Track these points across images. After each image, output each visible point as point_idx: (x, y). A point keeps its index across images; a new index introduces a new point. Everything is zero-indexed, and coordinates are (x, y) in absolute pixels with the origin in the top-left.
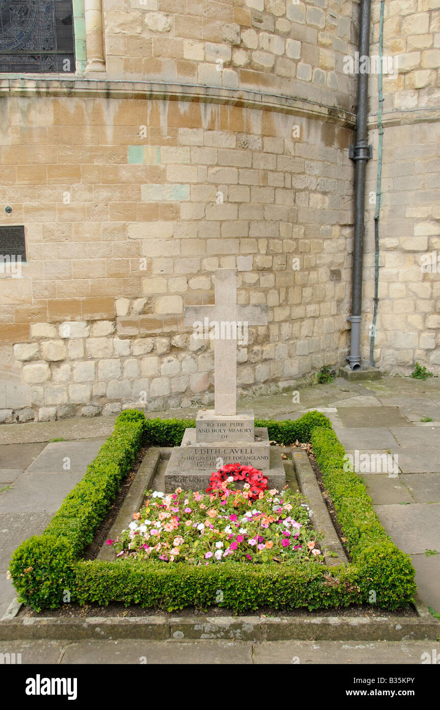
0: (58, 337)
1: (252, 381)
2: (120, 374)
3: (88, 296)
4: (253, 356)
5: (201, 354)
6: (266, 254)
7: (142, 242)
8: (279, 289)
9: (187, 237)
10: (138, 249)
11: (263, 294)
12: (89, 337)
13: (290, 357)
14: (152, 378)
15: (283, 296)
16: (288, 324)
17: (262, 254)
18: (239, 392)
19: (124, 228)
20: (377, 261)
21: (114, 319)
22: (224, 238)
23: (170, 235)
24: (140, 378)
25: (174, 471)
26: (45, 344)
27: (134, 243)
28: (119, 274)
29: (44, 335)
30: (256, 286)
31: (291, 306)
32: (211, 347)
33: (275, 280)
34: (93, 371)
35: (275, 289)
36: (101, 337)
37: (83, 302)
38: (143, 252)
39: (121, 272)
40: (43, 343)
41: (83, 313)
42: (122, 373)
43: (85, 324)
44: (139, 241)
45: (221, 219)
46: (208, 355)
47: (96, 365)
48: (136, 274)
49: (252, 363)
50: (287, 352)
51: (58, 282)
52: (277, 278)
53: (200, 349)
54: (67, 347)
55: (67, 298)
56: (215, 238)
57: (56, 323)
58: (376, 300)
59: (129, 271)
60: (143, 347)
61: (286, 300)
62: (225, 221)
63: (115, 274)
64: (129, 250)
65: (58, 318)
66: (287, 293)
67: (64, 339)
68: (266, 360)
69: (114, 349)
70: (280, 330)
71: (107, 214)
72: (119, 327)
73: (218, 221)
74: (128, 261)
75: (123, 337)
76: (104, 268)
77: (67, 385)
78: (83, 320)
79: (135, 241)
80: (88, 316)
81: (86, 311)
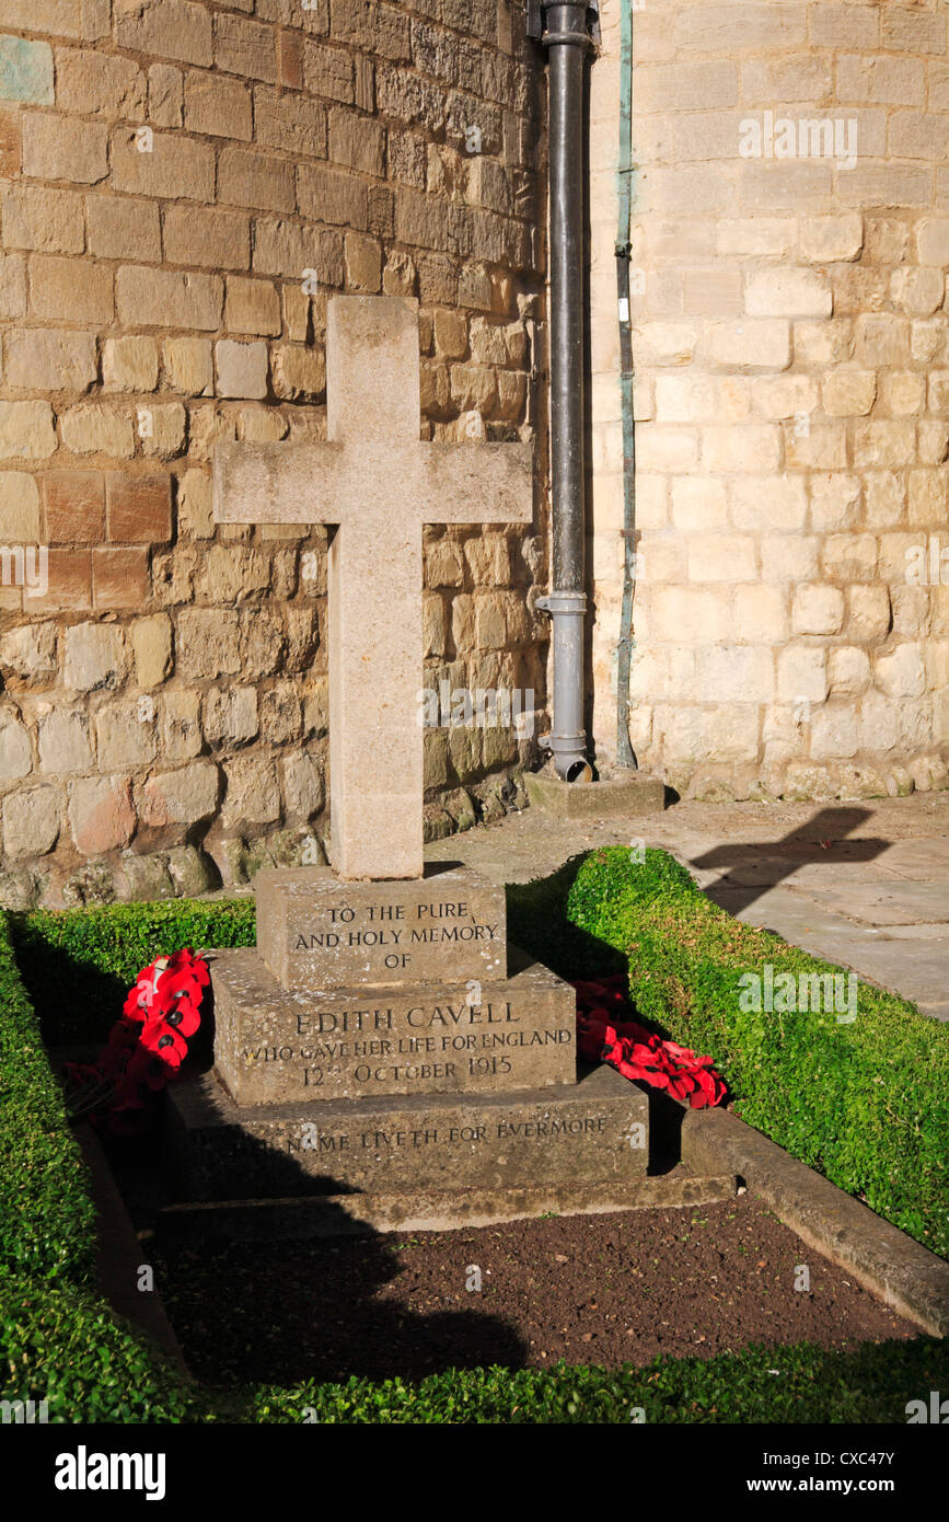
1: (271, 814)
4: (273, 718)
5: (107, 702)
6: (311, 346)
9: (50, 248)
17: (297, 345)
20: (628, 403)
22: (175, 268)
32: (140, 676)
45: (164, 194)
46: (129, 706)
49: (272, 745)
53: (98, 687)
56: (143, 264)
58: (631, 538)
62: (174, 202)
68: (313, 732)
73: (150, 198)
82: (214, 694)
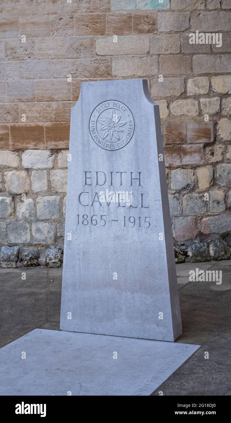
0: (20, 168)
3: (52, 121)
5: (187, 194)
7: (111, 59)
9: (167, 53)
10: (108, 66)
19: (92, 44)
23: (146, 50)
26: (8, 174)
27: (103, 60)
29: (7, 165)
32: (200, 185)
37: (46, 128)
38: (113, 70)
40: (5, 173)
41: (47, 141)
43: (48, 153)
44: (108, 58)
46: (197, 195)
51: (20, 105)
53: (184, 189)
54: (30, 179)
55: (29, 123)
56: (203, 54)
57: (19, 151)
64: (97, 68)
65: (20, 145)
67: (27, 170)
71: (73, 27)
76: (69, 90)
77: (30, 223)
78: (46, 148)
79: (103, 58)
80: (52, 144)
81: (50, 139)
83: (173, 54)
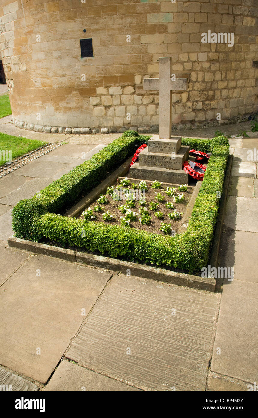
0: (108, 94)
1: (204, 119)
2: (137, 113)
3: (122, 74)
4: (205, 106)
5: (178, 104)
6: (216, 52)
7: (147, 45)
8: (222, 71)
9: (171, 42)
10: (146, 49)
11: (212, 74)
12: (122, 94)
13: (226, 107)
14: (152, 115)
15: (223, 76)
16: (226, 90)
17: (213, 52)
18: (197, 124)
19: (139, 38)
21: (134, 86)
22: (192, 43)
23: (162, 42)
24: (147, 115)
25: (135, 166)
26: (103, 97)
28: (136, 62)
29: (102, 93)
30: (209, 70)
31: (228, 81)
32: (183, 101)
33: (220, 66)
34: (124, 111)
35: (219, 71)
36: (128, 94)
37: (119, 76)
38: (148, 50)
39: (137, 61)
40: (102, 97)
41: (119, 83)
42: (138, 112)
43: (120, 88)
44: (146, 45)
45: (190, 32)
46: (181, 105)
47: (126, 108)
48: (145, 62)
49: (205, 110)
50: (224, 105)
51: (108, 67)
52: (221, 65)
53: (177, 102)
54: (112, 99)
55: (112, 75)
56: (186, 43)
57: (107, 87)
59: (141, 61)
60: (148, 100)
61: (226, 77)
62: (192, 33)
63: (135, 62)
64: (141, 49)
65: (108, 85)
66: (226, 73)
67: (112, 96)
68: (212, 109)
69: (134, 101)
70: (221, 93)
71: (130, 31)
72: (136, 89)
73: (188, 33)
74: (141, 56)
75: (138, 95)
76: (129, 59)
77: (113, 118)
78: (119, 86)
79: (144, 45)
80: (122, 84)
81: (120, 81)
82: (195, 103)
83: (174, 43)
